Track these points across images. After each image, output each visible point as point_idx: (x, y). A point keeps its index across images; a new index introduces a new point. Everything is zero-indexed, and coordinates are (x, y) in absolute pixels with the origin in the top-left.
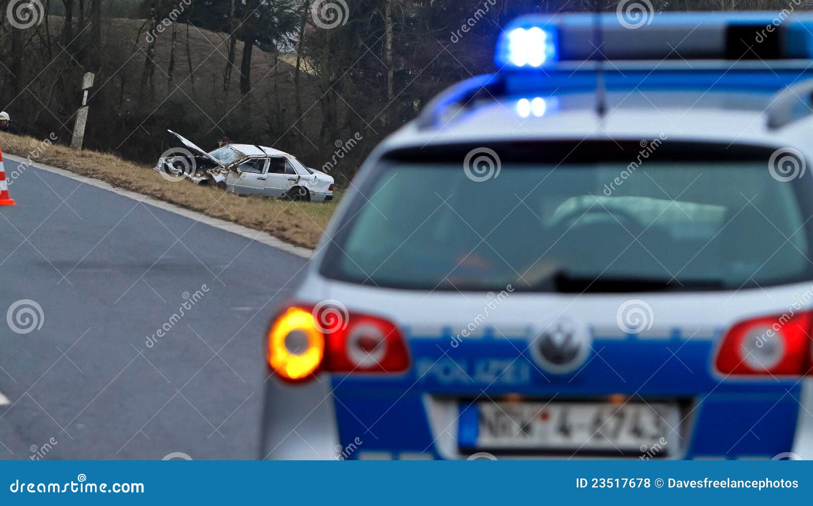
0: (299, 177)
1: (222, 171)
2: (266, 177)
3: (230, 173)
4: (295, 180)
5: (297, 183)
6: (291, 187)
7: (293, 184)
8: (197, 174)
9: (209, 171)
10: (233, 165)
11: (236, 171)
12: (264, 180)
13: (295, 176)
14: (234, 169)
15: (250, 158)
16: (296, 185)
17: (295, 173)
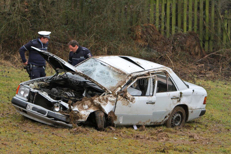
0: (181, 93)
1: (109, 98)
2: (155, 99)
3: (119, 99)
4: (178, 98)
5: (179, 101)
6: (174, 107)
7: (176, 103)
8: (84, 106)
9: (96, 101)
10: (119, 89)
11: (126, 97)
12: (153, 103)
13: (176, 93)
14: (123, 94)
15: (135, 78)
16: (178, 104)
17: (176, 90)
